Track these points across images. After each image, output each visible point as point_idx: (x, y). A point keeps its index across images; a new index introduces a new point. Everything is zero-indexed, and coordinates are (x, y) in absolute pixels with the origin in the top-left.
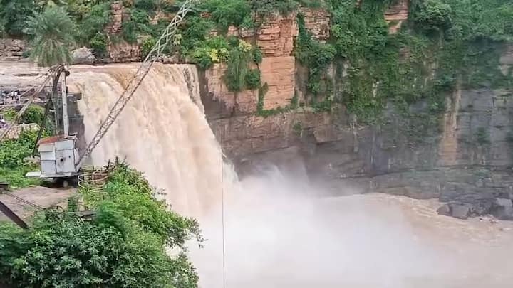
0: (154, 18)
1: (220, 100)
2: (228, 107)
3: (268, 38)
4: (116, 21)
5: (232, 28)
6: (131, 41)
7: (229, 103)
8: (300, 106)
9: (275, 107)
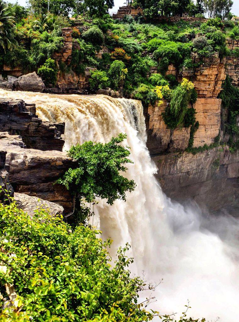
0: (98, 52)
1: (157, 136)
2: (163, 144)
3: (205, 79)
4: (67, 48)
5: (171, 68)
6: (79, 72)
7: (165, 140)
8: (221, 144)
9: (202, 145)
